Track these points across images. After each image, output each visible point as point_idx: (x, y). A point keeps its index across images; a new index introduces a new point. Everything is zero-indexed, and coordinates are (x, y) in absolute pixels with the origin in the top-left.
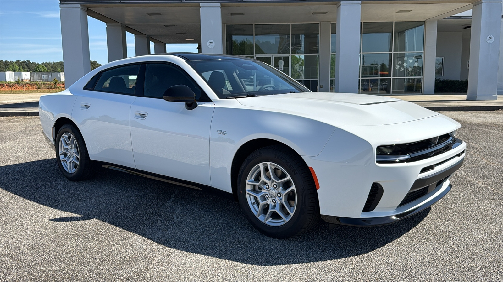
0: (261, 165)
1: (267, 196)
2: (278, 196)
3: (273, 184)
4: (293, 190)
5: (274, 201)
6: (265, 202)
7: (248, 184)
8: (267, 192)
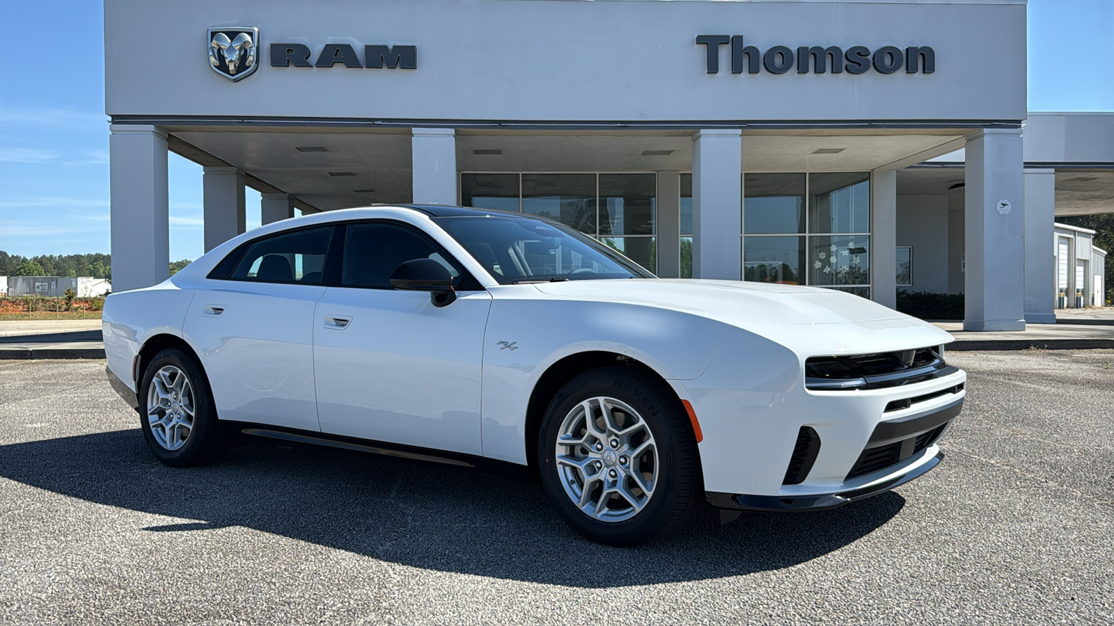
0: (586, 404)
1: (598, 465)
2: (620, 462)
3: (610, 440)
4: (650, 445)
5: (613, 473)
6: (594, 478)
7: (561, 444)
8: (599, 456)
